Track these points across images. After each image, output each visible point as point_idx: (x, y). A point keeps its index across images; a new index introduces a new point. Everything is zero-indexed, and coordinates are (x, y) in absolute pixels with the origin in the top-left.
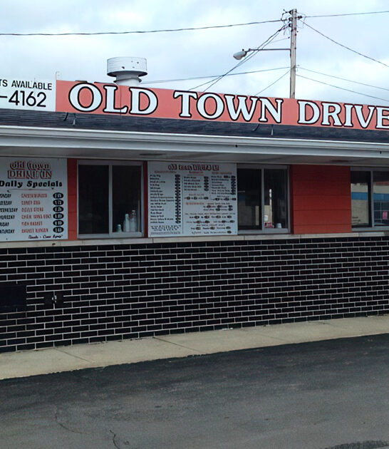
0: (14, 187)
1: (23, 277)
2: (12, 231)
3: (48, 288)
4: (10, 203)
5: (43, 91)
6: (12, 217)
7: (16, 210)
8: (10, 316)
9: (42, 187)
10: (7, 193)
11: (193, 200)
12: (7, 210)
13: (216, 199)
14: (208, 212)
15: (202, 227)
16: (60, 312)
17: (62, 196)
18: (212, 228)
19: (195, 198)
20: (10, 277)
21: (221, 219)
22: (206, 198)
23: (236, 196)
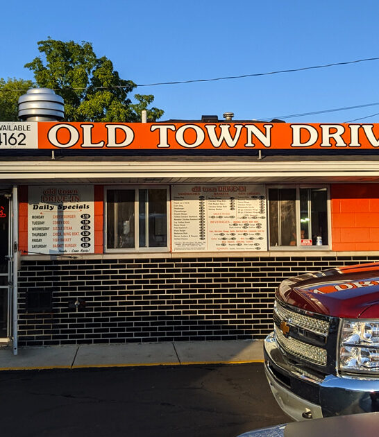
0: (46, 210)
1: (50, 284)
2: (44, 246)
3: (71, 294)
4: (43, 223)
5: (22, 132)
6: (45, 235)
7: (47, 229)
8: (38, 316)
9: (71, 209)
10: (41, 215)
11: (219, 219)
12: (40, 229)
13: (243, 218)
14: (235, 229)
15: (227, 244)
16: (82, 315)
17: (89, 216)
18: (238, 245)
19: (220, 217)
20: (38, 284)
21: (248, 237)
22: (232, 217)
23: (265, 215)
